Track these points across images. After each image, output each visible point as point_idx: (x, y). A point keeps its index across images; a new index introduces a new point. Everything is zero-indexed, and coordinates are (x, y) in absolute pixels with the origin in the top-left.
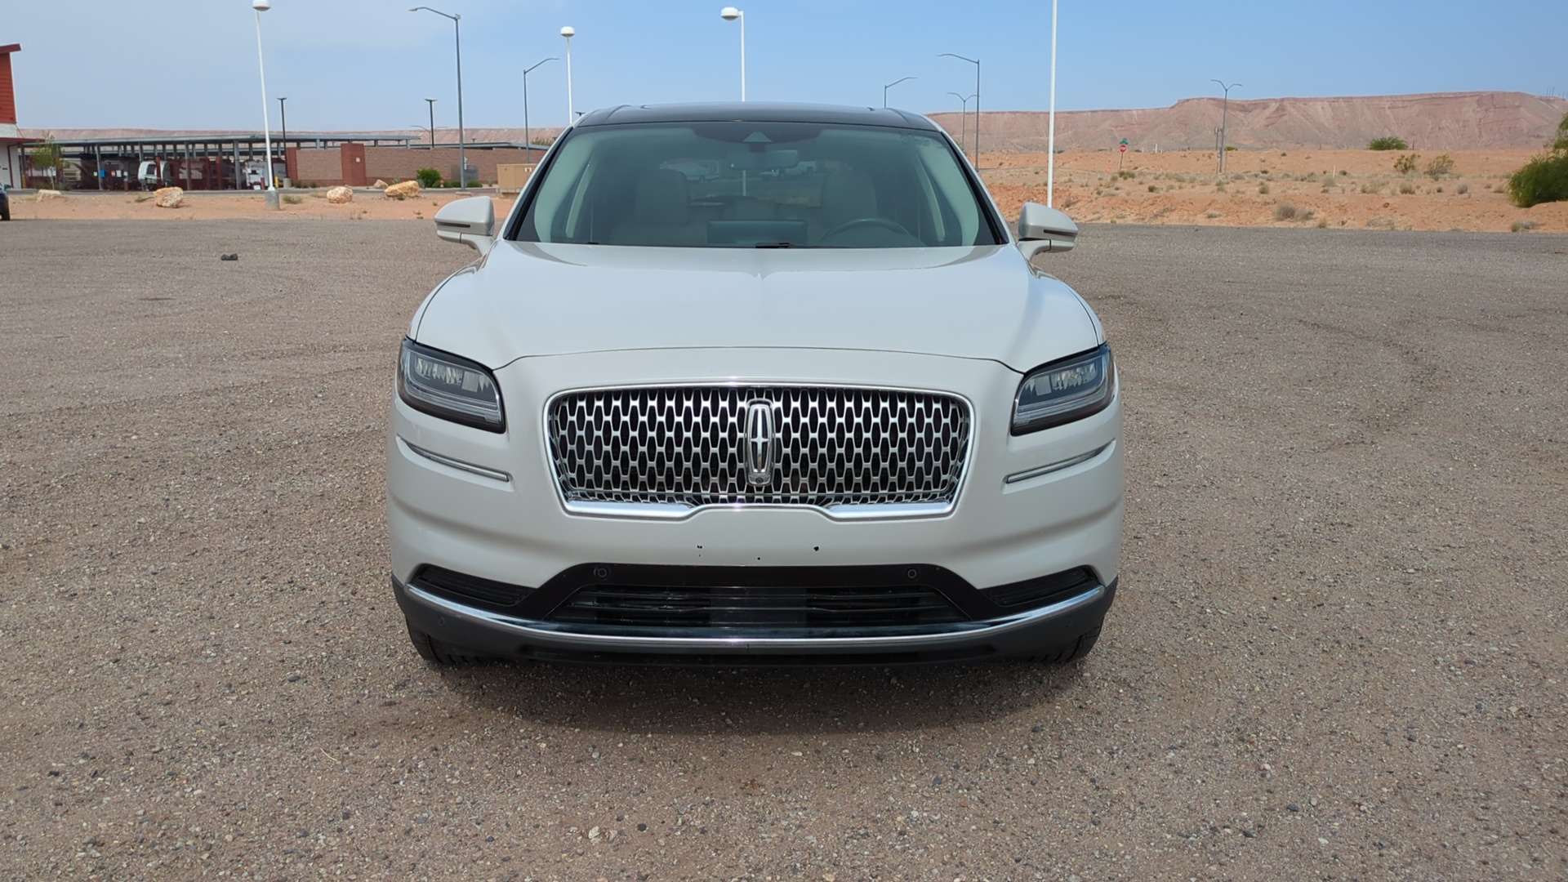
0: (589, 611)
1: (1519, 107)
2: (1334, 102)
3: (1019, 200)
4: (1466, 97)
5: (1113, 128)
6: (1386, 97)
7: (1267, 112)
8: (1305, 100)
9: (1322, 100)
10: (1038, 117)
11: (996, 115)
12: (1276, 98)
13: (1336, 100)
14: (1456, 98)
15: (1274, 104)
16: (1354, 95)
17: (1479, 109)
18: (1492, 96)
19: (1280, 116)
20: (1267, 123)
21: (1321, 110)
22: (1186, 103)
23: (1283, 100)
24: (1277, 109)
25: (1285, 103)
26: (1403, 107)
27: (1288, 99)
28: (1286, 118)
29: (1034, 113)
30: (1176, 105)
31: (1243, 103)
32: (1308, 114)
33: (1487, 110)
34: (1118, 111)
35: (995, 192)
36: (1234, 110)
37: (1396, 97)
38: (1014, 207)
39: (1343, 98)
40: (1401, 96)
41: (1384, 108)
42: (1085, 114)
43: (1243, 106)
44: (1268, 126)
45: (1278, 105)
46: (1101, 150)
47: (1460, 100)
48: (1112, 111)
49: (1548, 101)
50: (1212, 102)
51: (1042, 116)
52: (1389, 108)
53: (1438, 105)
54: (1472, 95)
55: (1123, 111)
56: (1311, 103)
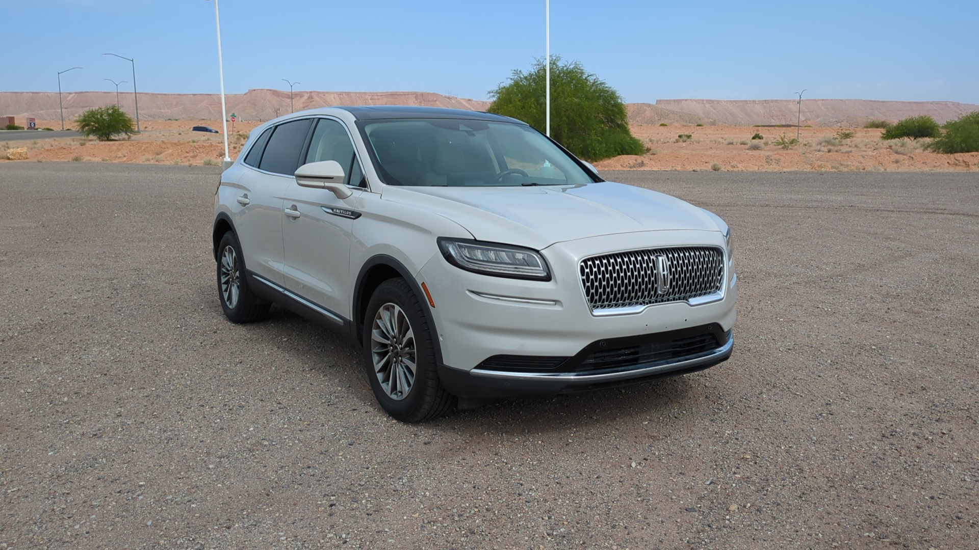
0: (590, 364)
1: (436, 101)
2: (340, 94)
3: (186, 152)
4: (409, 94)
5: (208, 106)
6: (369, 93)
7: (303, 99)
8: (323, 93)
9: (333, 93)
10: (157, 97)
11: (127, 94)
12: (307, 91)
13: (341, 93)
14: (404, 95)
15: (306, 95)
16: (351, 91)
17: (416, 102)
18: (422, 94)
19: (311, 102)
20: (303, 106)
21: (333, 99)
22: (254, 92)
23: (311, 92)
24: (309, 98)
25: (313, 94)
26: (378, 99)
27: (314, 92)
28: (314, 103)
29: (153, 94)
30: (248, 92)
31: (288, 93)
32: (326, 101)
33: (420, 102)
34: (210, 95)
35: (168, 146)
36: (283, 97)
37: (373, 93)
38: (183, 156)
39: (345, 93)
40: (377, 93)
41: (367, 99)
42: (189, 96)
43: (289, 95)
44: (304, 108)
45: (309, 95)
46: (204, 119)
47: (407, 96)
48: (206, 95)
49: (449, 98)
50: (269, 92)
51: (159, 96)
52: (371, 99)
53: (395, 98)
54: (413, 94)
55: (214, 95)
56: (327, 95)
